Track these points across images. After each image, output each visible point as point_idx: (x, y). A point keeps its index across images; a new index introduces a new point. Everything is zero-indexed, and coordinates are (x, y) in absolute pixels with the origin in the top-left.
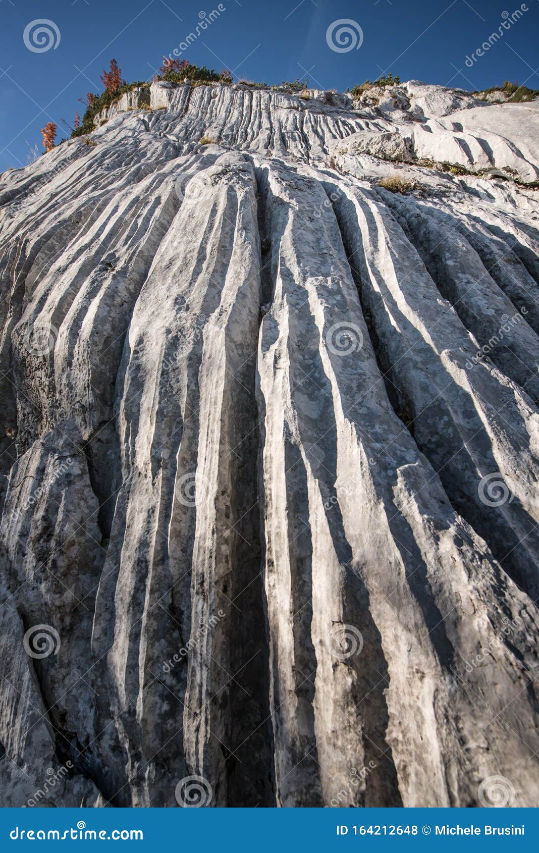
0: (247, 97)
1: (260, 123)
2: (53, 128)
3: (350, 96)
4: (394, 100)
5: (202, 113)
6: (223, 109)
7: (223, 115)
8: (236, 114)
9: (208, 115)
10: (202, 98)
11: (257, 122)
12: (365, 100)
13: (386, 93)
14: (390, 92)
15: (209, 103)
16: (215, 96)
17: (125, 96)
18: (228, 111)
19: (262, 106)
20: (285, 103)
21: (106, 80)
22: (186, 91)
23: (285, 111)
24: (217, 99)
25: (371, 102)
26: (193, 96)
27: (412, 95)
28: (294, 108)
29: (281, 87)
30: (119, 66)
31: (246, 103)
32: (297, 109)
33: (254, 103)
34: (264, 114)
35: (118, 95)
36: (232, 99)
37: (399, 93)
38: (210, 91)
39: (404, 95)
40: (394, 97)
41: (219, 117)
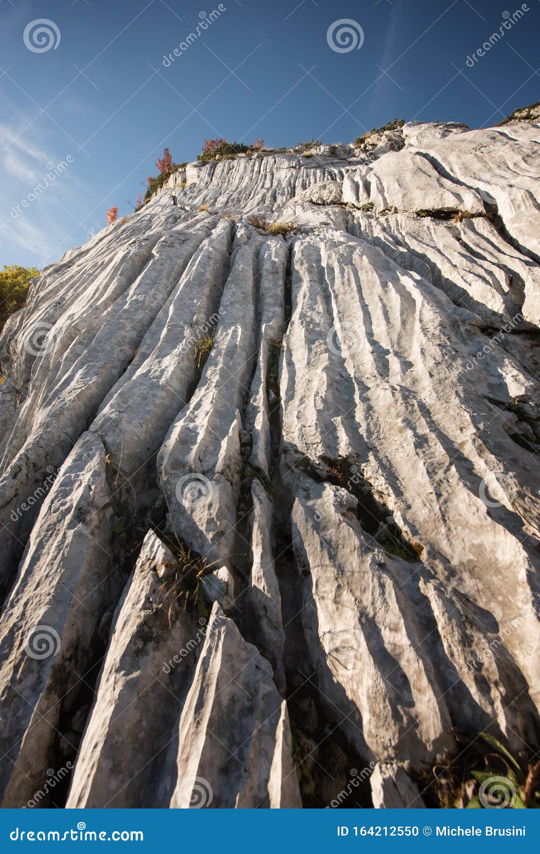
0: (257, 164)
1: (264, 184)
2: (115, 211)
3: (352, 146)
4: (390, 143)
5: (222, 183)
6: (238, 178)
7: (237, 181)
8: (247, 179)
9: (226, 184)
10: (223, 170)
11: (261, 184)
12: (365, 147)
13: (384, 138)
14: (386, 136)
15: (228, 173)
16: (233, 167)
17: (171, 176)
18: (242, 178)
19: (268, 170)
20: (286, 164)
21: (160, 166)
22: (211, 167)
23: (285, 171)
24: (234, 170)
25: (371, 147)
26: (216, 170)
27: (407, 136)
28: (292, 167)
29: (297, 148)
30: (170, 153)
31: (256, 169)
32: (294, 167)
33: (262, 168)
34: (269, 176)
35: (168, 175)
36: (245, 168)
37: (395, 136)
38: (229, 164)
39: (399, 136)
40: (390, 140)
41: (233, 184)
